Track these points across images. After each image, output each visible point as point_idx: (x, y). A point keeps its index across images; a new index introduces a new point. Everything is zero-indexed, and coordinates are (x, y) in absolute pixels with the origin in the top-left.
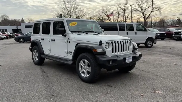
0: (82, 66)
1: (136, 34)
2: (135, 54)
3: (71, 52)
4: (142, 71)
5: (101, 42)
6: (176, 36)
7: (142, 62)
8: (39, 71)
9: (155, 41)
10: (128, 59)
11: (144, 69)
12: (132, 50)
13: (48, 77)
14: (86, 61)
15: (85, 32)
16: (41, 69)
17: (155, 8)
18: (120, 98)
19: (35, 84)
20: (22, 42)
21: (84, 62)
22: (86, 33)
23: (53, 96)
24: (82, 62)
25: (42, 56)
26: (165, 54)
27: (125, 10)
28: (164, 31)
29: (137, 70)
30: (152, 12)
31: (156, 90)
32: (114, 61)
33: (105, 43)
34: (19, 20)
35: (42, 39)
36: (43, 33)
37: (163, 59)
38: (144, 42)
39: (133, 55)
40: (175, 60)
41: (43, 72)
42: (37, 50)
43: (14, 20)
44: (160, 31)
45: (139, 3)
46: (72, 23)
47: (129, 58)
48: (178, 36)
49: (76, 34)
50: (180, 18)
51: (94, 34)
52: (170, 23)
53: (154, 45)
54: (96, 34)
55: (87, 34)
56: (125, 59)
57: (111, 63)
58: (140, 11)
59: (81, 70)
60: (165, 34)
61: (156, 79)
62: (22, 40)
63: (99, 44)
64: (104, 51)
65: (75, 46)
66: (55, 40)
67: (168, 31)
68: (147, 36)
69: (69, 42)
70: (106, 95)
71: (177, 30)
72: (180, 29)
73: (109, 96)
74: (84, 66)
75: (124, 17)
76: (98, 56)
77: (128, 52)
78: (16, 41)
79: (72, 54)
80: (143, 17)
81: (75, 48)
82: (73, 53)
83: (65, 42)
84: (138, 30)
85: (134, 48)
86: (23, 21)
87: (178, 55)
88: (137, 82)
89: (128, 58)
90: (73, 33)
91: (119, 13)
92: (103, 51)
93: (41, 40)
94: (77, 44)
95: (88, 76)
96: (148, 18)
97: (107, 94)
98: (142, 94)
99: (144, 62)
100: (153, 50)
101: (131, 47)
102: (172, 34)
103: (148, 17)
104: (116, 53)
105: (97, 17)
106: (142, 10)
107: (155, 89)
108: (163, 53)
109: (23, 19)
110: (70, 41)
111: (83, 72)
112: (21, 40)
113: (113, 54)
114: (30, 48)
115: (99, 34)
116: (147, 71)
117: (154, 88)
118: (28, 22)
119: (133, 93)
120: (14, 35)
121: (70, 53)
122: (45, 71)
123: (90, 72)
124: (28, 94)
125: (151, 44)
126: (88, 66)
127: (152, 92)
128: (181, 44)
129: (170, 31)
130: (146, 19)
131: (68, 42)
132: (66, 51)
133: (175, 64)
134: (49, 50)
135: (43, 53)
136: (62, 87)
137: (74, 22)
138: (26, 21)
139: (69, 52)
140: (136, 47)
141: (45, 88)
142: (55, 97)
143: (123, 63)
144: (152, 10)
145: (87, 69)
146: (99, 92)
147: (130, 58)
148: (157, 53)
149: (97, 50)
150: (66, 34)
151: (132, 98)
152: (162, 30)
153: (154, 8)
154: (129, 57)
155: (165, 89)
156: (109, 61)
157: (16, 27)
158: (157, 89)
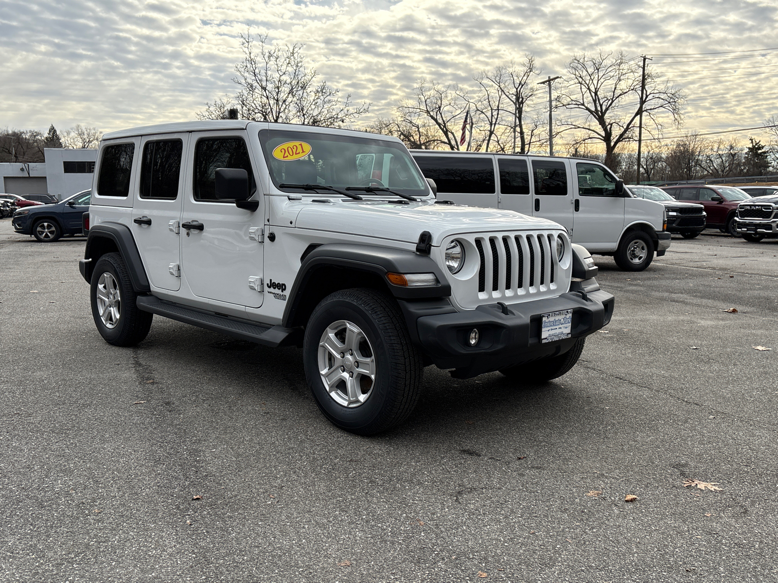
0: (331, 357)
1: (577, 208)
2: (585, 297)
3: (282, 287)
4: (618, 381)
5: (426, 239)
6: (748, 220)
7: (611, 338)
8: (129, 374)
9: (660, 242)
10: (554, 323)
11: (622, 371)
12: (570, 279)
13: (168, 403)
14: (353, 328)
15: (348, 189)
16: (137, 364)
17: (654, 98)
18: (526, 515)
19: (103, 441)
20: (47, 236)
21: (341, 335)
22: (354, 194)
23: (196, 503)
24: (332, 335)
25: (142, 302)
26: (710, 302)
27: (522, 103)
28: (695, 198)
29: (592, 373)
30: (640, 112)
31: (695, 475)
32: (488, 330)
33: (447, 244)
34: (35, 135)
35: (139, 222)
36: (145, 192)
37: (703, 323)
38: (614, 245)
39: (576, 306)
40: (759, 332)
41: (145, 378)
42: (116, 274)
43: (14, 134)
44: (678, 198)
45: (585, 73)
46: (285, 146)
47: (557, 318)
48: (758, 220)
49: (307, 199)
50: (762, 143)
51: (390, 202)
52: (717, 163)
53: (658, 261)
54: (400, 202)
55: (356, 199)
56: (537, 322)
57: (473, 342)
58: (587, 109)
59: (327, 376)
60: (699, 210)
61: (686, 422)
62: (49, 227)
63: (418, 250)
64: (442, 283)
65: (302, 259)
66: (200, 228)
67: (713, 199)
68: (627, 216)
69: (272, 238)
70: (457, 500)
71: (752, 195)
72: (764, 192)
73: (473, 503)
74: (343, 354)
75: (515, 131)
76: (414, 309)
77: (550, 291)
78: (18, 231)
79: (283, 298)
80: (603, 134)
81: (298, 265)
82: (287, 293)
83: (252, 239)
84: (585, 192)
85: (578, 270)
86: (53, 140)
87: (767, 306)
88: (598, 435)
89: (551, 319)
90: (292, 195)
91: (495, 113)
92: (437, 281)
93: (134, 228)
94: (312, 247)
95: (362, 398)
96: (621, 138)
97: (460, 493)
98: (630, 497)
99: (621, 337)
100: (655, 283)
101: (566, 264)
102: (733, 213)
103: (621, 135)
104: (496, 295)
105: (396, 128)
106: (595, 101)
107: (687, 470)
108: (702, 297)
109: (53, 130)
110: (275, 230)
111: (341, 385)
112: (43, 227)
113: (482, 296)
114: (81, 263)
115: (415, 200)
116: (637, 380)
117: (683, 466)
118: (80, 145)
119: (588, 489)
120: (13, 204)
121: (277, 291)
122: (157, 376)
123: (373, 377)
124: (68, 494)
125: (644, 254)
126: (364, 349)
127: (678, 483)
128: (775, 260)
129: (721, 200)
130: (616, 143)
131: (267, 234)
132: (254, 278)
133: (760, 348)
134: (176, 273)
135: (146, 290)
136: (239, 455)
137: (297, 143)
138: (71, 141)
139: (272, 285)
140: (586, 268)
141: (158, 462)
142: (203, 507)
143: (531, 341)
144: (642, 102)
145: (358, 364)
146: (420, 483)
147: (561, 317)
148: (674, 296)
149: (408, 277)
150: (259, 196)
151: (584, 514)
152: (686, 193)
153: (650, 97)
154: (560, 312)
155: (737, 470)
156: (464, 330)
157: (20, 165)
158: (696, 467)
